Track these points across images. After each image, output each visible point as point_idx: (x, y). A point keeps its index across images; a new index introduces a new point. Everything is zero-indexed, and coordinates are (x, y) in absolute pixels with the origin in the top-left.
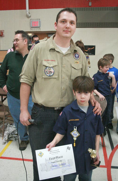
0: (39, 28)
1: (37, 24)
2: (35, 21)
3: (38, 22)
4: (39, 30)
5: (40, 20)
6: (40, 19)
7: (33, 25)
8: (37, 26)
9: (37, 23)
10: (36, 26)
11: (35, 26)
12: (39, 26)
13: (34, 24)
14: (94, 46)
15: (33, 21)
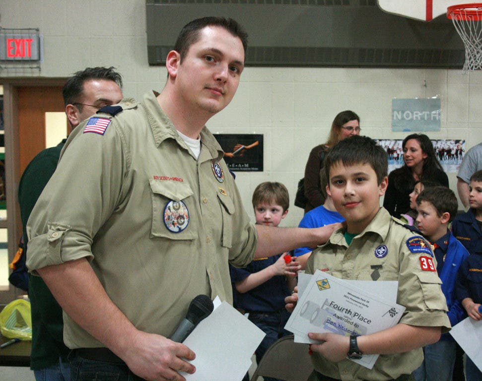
0: (35, 66)
1: (26, 47)
2: (18, 35)
3: (30, 41)
4: (36, 74)
5: (41, 35)
6: (37, 30)
7: (12, 50)
8: (26, 58)
9: (26, 43)
10: (24, 55)
11: (19, 58)
12: (35, 57)
13: (16, 48)
14: (260, 138)
15: (10, 36)
